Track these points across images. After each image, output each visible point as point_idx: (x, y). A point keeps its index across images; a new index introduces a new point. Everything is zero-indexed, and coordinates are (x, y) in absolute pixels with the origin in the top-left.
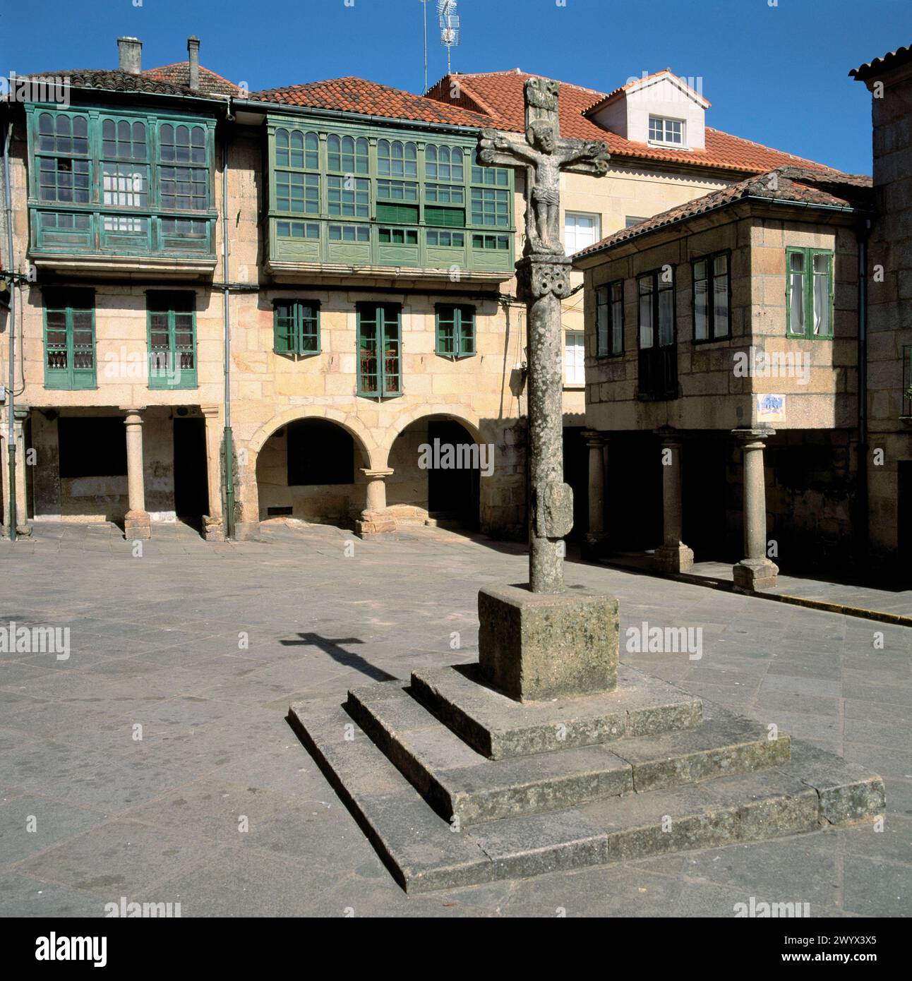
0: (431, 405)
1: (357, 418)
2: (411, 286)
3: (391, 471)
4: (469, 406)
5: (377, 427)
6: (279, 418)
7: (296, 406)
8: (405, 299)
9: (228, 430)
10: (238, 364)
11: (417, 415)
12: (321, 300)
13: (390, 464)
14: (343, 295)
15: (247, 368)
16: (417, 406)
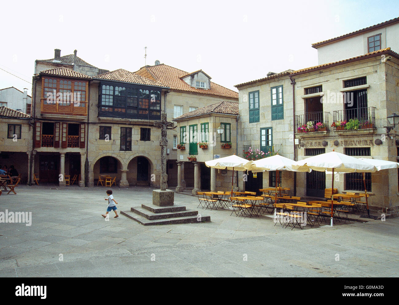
0: (139, 153)
1: (120, 156)
2: (134, 123)
3: (128, 170)
4: (148, 154)
5: (125, 159)
6: (100, 156)
7: (104, 153)
8: (133, 126)
9: (87, 159)
10: (90, 142)
11: (135, 156)
12: (112, 126)
13: (128, 168)
14: (118, 125)
15: (92, 143)
16: (135, 153)
